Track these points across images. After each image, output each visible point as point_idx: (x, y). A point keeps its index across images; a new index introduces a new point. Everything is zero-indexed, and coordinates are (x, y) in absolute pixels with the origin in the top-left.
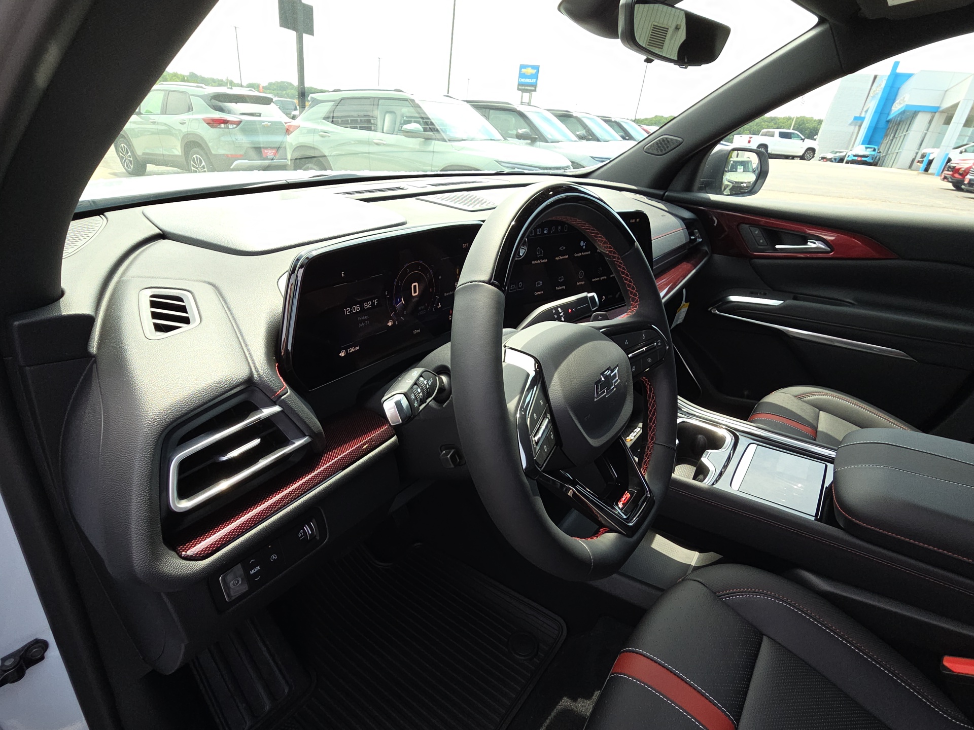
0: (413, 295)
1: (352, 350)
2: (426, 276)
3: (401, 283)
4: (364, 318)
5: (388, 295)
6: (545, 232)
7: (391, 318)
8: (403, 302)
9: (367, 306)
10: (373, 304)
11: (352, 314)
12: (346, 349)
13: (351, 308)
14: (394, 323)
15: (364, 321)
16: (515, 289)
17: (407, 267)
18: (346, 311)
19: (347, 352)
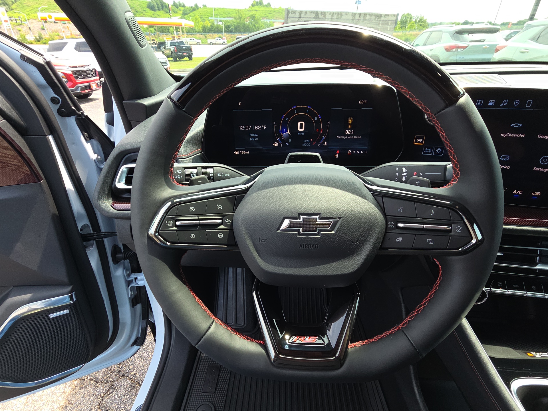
0: (299, 129)
1: (244, 152)
2: (314, 119)
3: (288, 119)
4: (254, 135)
5: (275, 124)
6: (490, 104)
7: (277, 141)
8: (289, 133)
9: (257, 128)
10: (262, 128)
11: (245, 131)
12: (239, 150)
13: (245, 126)
14: (279, 144)
15: (254, 137)
16: (430, 153)
17: (295, 109)
18: (241, 128)
19: (240, 152)
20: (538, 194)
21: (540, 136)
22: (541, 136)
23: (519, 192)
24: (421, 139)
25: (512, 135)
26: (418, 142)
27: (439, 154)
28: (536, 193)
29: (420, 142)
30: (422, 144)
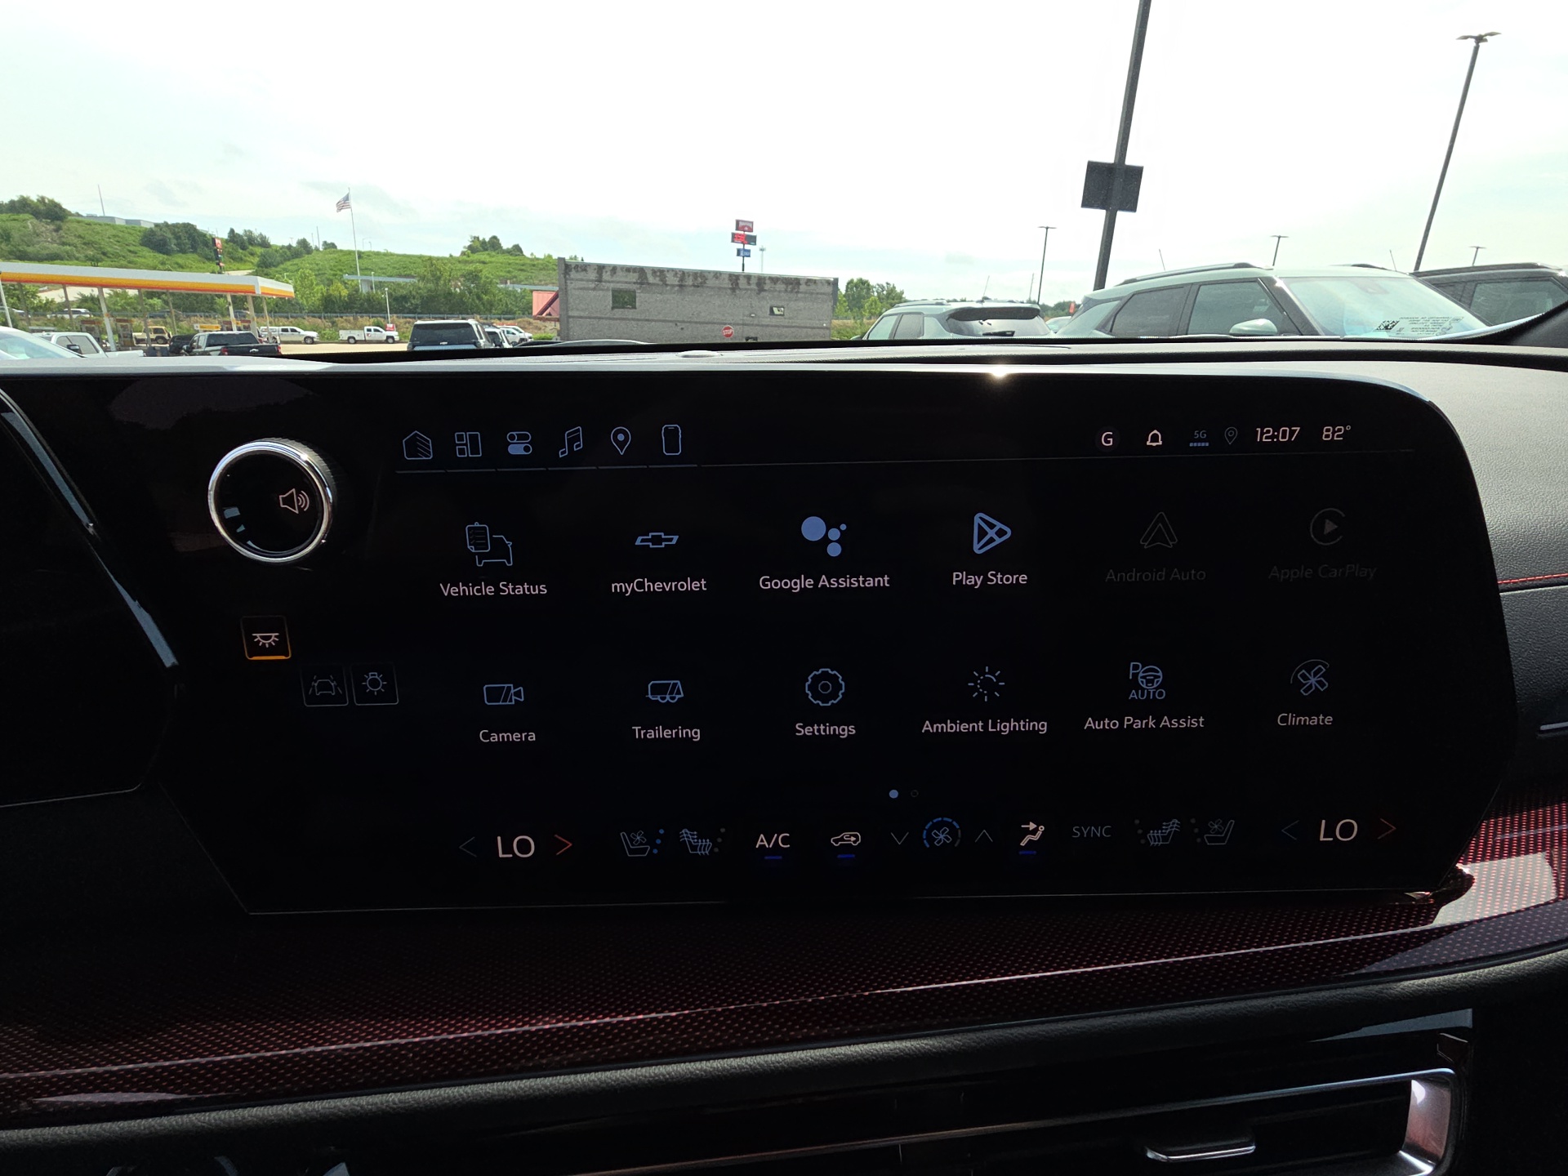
6: (516, 449)
16: (340, 698)
20: (853, 839)
21: (767, 584)
22: (770, 581)
23: (779, 838)
24: (274, 635)
25: (657, 587)
26: (264, 651)
27: (380, 697)
28: (845, 835)
29: (272, 650)
30: (287, 656)
